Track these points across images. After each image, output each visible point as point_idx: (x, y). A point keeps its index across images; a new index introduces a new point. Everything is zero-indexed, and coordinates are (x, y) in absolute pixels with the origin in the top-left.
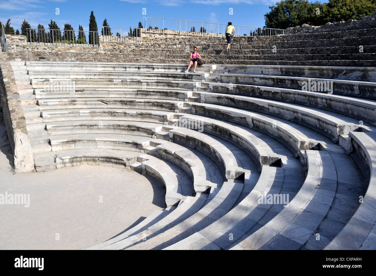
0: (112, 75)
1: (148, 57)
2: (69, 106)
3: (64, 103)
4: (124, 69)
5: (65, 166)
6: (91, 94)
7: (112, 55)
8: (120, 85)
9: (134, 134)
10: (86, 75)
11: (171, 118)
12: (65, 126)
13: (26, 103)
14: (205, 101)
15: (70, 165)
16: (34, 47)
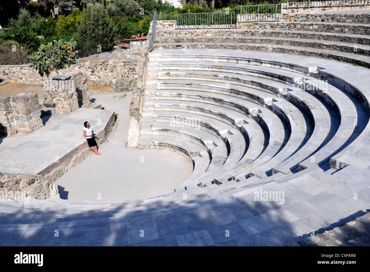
0: (222, 68)
1: (274, 42)
2: (177, 98)
3: (173, 95)
4: (237, 61)
5: (155, 148)
6: (197, 87)
7: (240, 40)
8: (224, 80)
9: (209, 131)
10: (201, 67)
11: (241, 123)
12: (165, 117)
13: (149, 93)
14: (275, 111)
15: (158, 147)
16: (177, 33)
